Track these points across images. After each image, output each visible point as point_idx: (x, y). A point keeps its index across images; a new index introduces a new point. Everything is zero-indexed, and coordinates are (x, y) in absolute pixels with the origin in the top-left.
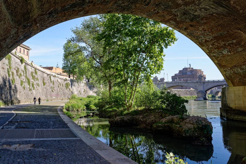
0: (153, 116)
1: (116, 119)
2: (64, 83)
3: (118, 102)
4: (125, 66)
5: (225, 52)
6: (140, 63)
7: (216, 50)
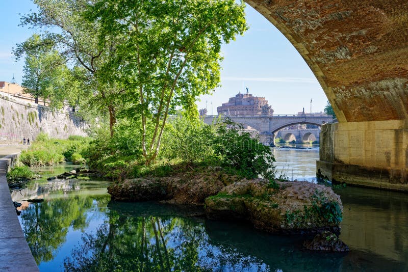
0: (202, 178)
1: (123, 184)
2: (25, 112)
3: (126, 149)
4: (144, 77)
5: (341, 55)
6: (174, 71)
7: (323, 51)
